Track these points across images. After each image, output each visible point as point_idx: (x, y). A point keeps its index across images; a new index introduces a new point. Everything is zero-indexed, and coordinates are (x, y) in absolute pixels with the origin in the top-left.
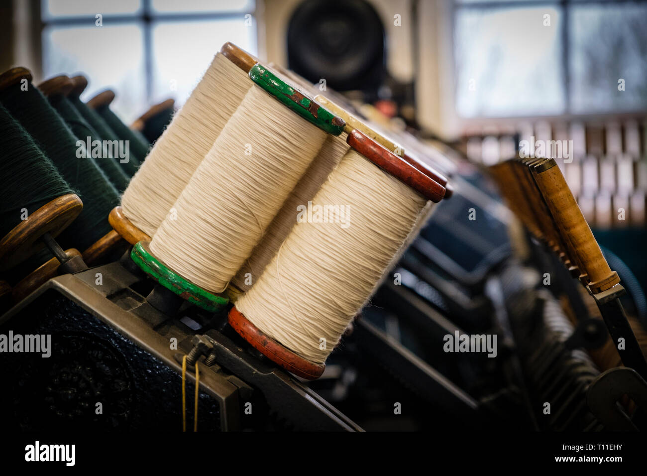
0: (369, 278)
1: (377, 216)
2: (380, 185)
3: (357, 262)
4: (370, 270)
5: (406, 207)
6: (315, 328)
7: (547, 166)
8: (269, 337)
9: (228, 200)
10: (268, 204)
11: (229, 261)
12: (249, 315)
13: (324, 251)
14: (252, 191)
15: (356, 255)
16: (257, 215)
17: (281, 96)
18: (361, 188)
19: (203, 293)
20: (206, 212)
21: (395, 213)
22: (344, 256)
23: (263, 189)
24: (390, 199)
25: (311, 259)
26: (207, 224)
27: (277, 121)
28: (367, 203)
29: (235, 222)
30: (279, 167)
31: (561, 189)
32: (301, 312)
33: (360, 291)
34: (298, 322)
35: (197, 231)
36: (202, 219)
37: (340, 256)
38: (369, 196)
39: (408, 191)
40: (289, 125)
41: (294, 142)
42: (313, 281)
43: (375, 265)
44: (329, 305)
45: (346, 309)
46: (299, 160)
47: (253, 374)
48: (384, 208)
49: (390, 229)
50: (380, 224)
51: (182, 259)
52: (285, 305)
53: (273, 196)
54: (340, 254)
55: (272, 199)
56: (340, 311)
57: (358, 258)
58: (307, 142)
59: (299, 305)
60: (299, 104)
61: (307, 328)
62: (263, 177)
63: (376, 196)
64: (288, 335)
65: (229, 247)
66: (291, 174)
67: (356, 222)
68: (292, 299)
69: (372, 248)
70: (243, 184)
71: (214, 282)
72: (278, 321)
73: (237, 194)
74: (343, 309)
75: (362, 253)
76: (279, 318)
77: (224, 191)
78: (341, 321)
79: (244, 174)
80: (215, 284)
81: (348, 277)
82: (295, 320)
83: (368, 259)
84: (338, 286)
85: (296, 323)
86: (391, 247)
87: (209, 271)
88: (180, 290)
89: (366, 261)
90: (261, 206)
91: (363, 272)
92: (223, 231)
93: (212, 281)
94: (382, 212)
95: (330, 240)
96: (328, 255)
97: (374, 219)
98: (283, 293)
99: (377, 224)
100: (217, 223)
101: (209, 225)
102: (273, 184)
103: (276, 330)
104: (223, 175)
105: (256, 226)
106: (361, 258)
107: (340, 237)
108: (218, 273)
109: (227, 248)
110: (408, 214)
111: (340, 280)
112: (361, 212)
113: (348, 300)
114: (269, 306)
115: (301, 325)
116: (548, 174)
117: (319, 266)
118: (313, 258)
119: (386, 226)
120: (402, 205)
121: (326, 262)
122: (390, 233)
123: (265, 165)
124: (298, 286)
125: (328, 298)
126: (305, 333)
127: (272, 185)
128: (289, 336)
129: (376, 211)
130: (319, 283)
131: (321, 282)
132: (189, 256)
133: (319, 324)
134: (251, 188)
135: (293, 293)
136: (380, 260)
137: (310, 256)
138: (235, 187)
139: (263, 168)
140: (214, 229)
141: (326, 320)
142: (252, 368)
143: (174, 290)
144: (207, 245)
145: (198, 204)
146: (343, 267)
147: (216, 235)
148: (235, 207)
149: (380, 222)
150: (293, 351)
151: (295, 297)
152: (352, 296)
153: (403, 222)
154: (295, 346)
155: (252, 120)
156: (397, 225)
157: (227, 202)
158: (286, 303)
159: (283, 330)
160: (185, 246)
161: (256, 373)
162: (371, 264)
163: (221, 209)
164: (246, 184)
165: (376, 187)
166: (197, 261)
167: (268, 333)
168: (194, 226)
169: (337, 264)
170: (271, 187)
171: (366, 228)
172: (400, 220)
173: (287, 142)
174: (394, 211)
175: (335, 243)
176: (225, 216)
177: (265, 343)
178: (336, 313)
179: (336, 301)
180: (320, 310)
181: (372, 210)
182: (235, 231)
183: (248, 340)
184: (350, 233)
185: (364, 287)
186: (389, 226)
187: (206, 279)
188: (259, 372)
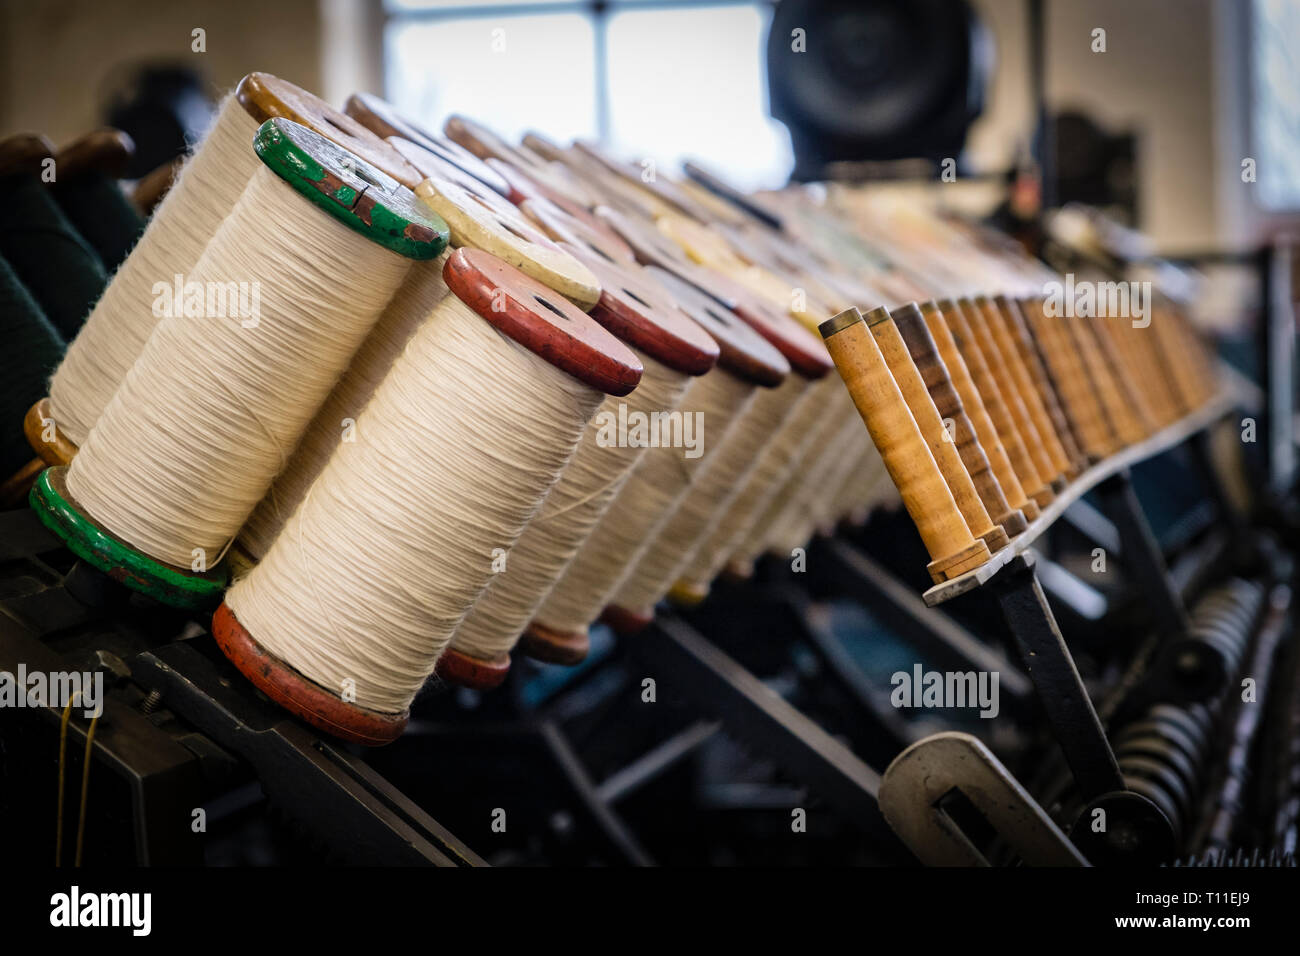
0: (480, 546)
1: (485, 421)
2: (491, 359)
3: (447, 512)
4: (476, 528)
5: (548, 405)
6: (367, 643)
7: (839, 324)
8: (275, 659)
9: (203, 387)
10: (284, 396)
11: (209, 508)
12: (243, 617)
13: (383, 490)
14: (248, 368)
15: (446, 499)
16: (262, 417)
17: (299, 182)
18: (455, 365)
19: (155, 570)
20: (160, 411)
21: (522, 415)
22: (421, 501)
23: (271, 365)
24: (511, 388)
25: (358, 506)
26: (164, 435)
27: (295, 233)
28: (465, 395)
29: (216, 430)
30: (301, 323)
31: (866, 370)
32: (341, 613)
33: (460, 570)
34: (332, 630)
35: (143, 449)
36: (154, 424)
37: (415, 501)
38: (470, 382)
39: (551, 373)
40: (319, 240)
41: (331, 274)
42: (361, 549)
43: (490, 521)
44: (393, 597)
45: (432, 606)
46: (343, 308)
47: (235, 731)
48: (500, 406)
49: (516, 448)
50: (492, 437)
51: (116, 504)
52: (309, 596)
53: (293, 380)
54: (412, 495)
55: (292, 385)
56: (420, 611)
57: (450, 505)
58: (359, 275)
59: (334, 597)
60: (332, 198)
61: (352, 643)
62: (269, 342)
63: (483, 382)
64: (313, 655)
65: (207, 481)
66: (332, 337)
67: (444, 434)
68: (324, 585)
69: (479, 486)
70: (229, 355)
71: (182, 549)
72: (293, 627)
73: (218, 376)
74: (424, 606)
75: (457, 494)
76: (295, 621)
77: (195, 369)
78: (423, 630)
79: (234, 337)
80: (183, 553)
81: (433, 542)
82: (326, 625)
83: (471, 507)
84: (412, 559)
85: (329, 632)
86: (521, 484)
87: (172, 527)
88: (107, 562)
89: (468, 512)
90: (267, 398)
91: (461, 533)
92: (193, 448)
93: (178, 547)
94: (495, 414)
95: (395, 468)
96: (391, 500)
97: (480, 427)
98: (305, 573)
99: (487, 438)
100: (182, 433)
101: (167, 437)
102: (292, 355)
103: (290, 646)
104: (194, 338)
105: (264, 439)
106: (458, 506)
107: (414, 462)
108: (188, 529)
109: (203, 482)
110: (555, 420)
111: (415, 549)
112: (454, 413)
113: (437, 589)
114: (280, 599)
115: (338, 636)
116: (841, 340)
117: (371, 518)
118: (363, 503)
119: (508, 443)
120: (538, 399)
121: (387, 513)
122: (516, 455)
123: (272, 318)
124: (334, 558)
125: (393, 584)
126: (346, 653)
127: (291, 358)
128: (317, 658)
129: (483, 411)
130: (373, 553)
131: (375, 551)
132: (128, 496)
133: (375, 635)
134: (246, 364)
135: (323, 573)
136: (500, 510)
137: (358, 499)
138: (215, 361)
139: (269, 324)
140: (177, 445)
141: (389, 627)
142: (235, 718)
143: (96, 562)
144: (162, 475)
145: (148, 396)
146: (421, 523)
147: (180, 457)
148: (214, 401)
149: (493, 434)
150: (324, 688)
151: (327, 579)
152: (445, 581)
153: (545, 434)
154: (327, 678)
155: (249, 230)
156: (531, 438)
157: (200, 392)
158: (309, 591)
159: (302, 644)
160: (122, 477)
161: (242, 729)
162: (481, 519)
163: (189, 406)
164: (237, 356)
165: (485, 365)
166: (145, 508)
167: (275, 651)
168: (138, 437)
169: (409, 516)
170: (289, 362)
171: (465, 445)
172: (537, 430)
173: (316, 274)
174: (521, 411)
175: (404, 475)
176: (196, 418)
177: (267, 671)
178: (412, 614)
179: (406, 589)
180: (375, 606)
181: (474, 409)
182: (216, 448)
183: (236, 663)
184: (432, 455)
185: (468, 563)
186: (513, 442)
187: (164, 542)
188: (246, 728)
